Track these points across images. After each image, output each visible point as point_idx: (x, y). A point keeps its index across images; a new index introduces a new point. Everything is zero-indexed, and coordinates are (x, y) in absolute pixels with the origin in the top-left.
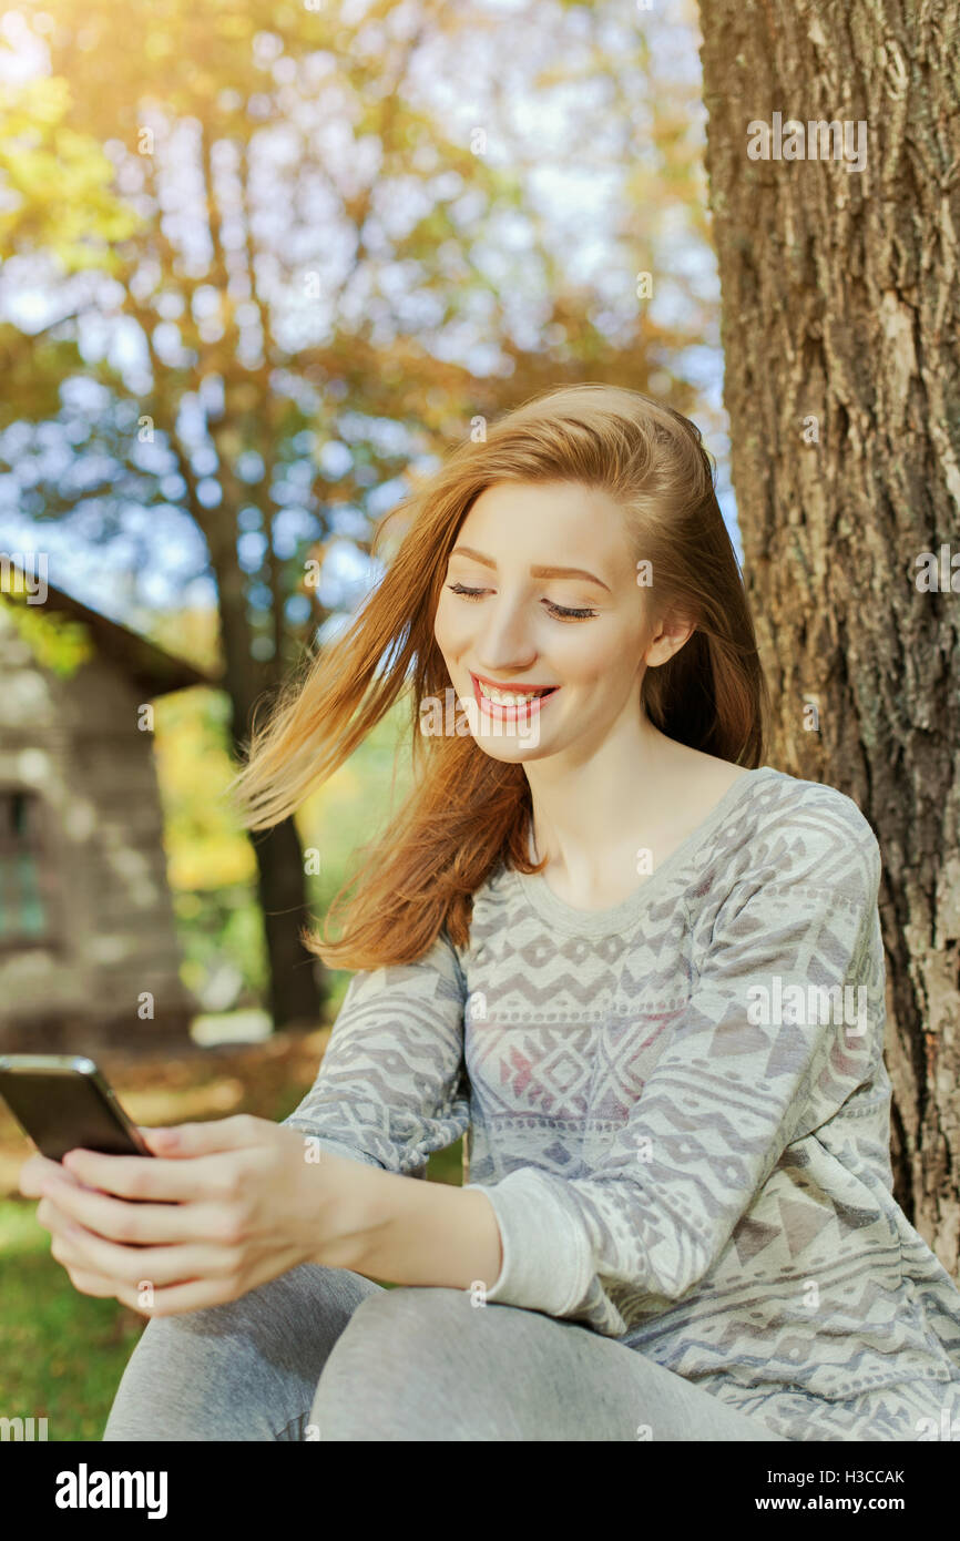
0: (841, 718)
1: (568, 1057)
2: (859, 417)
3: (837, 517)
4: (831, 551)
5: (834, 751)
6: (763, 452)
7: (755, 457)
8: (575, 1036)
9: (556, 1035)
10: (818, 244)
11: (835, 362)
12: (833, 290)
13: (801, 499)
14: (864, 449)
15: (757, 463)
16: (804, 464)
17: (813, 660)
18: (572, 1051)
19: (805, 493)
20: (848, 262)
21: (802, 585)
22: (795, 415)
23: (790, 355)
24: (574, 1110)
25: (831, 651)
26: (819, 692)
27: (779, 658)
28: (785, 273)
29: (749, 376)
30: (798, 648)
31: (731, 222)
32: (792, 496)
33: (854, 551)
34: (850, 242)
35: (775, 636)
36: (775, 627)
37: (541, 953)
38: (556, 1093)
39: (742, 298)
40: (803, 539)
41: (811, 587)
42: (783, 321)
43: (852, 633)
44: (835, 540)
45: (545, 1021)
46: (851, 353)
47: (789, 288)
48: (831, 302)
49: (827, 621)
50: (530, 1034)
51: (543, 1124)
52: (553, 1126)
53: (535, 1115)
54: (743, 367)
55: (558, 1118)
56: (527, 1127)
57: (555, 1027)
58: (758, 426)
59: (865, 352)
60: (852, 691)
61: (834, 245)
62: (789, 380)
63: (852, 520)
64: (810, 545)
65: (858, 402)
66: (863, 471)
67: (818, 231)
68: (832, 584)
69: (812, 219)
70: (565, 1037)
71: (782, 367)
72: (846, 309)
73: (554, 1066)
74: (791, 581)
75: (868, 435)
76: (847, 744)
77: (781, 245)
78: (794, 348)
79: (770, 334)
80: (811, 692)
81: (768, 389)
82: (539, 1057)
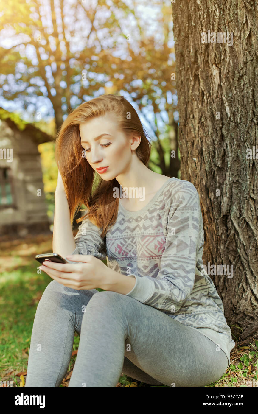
0: (201, 164)
1: (130, 244)
2: (206, 94)
3: (201, 117)
4: (199, 125)
5: (199, 171)
6: (185, 100)
7: (183, 102)
8: (131, 240)
9: (126, 240)
10: (198, 52)
11: (201, 81)
12: (201, 63)
13: (193, 112)
14: (207, 101)
15: (183, 103)
16: (194, 104)
17: (195, 150)
18: (130, 243)
19: (194, 111)
20: (205, 57)
21: (193, 133)
22: (192, 93)
23: (191, 78)
24: (133, 255)
25: (199, 148)
26: (196, 158)
27: (188, 149)
28: (190, 58)
29: (182, 82)
30: (192, 147)
31: (178, 45)
32: (191, 111)
33: (205, 125)
34: (205, 52)
35: (187, 144)
36: (187, 142)
37: (122, 222)
38: (129, 252)
39: (180, 64)
40: (193, 122)
41: (195, 133)
42: (190, 70)
43: (204, 144)
44: (200, 122)
45: (123, 237)
46: (205, 79)
47: (191, 62)
48: (201, 66)
49: (198, 141)
50: (120, 240)
51: (126, 259)
52: (129, 259)
53: (124, 258)
54: (180, 80)
55: (130, 257)
56: (122, 261)
57: (126, 238)
58: (184, 94)
59: (208, 78)
60: (204, 157)
61: (202, 53)
62: (191, 85)
63: (204, 118)
64: (195, 123)
65: (206, 90)
66: (207, 107)
67: (198, 49)
68: (200, 133)
69: (197, 46)
70: (129, 240)
71: (189, 81)
72: (204, 68)
73: (127, 246)
74: (190, 132)
75: (208, 98)
76: (202, 170)
77: (190, 52)
78: (192, 77)
79: (187, 73)
80: (195, 157)
81: (186, 85)
82: (123, 245)
